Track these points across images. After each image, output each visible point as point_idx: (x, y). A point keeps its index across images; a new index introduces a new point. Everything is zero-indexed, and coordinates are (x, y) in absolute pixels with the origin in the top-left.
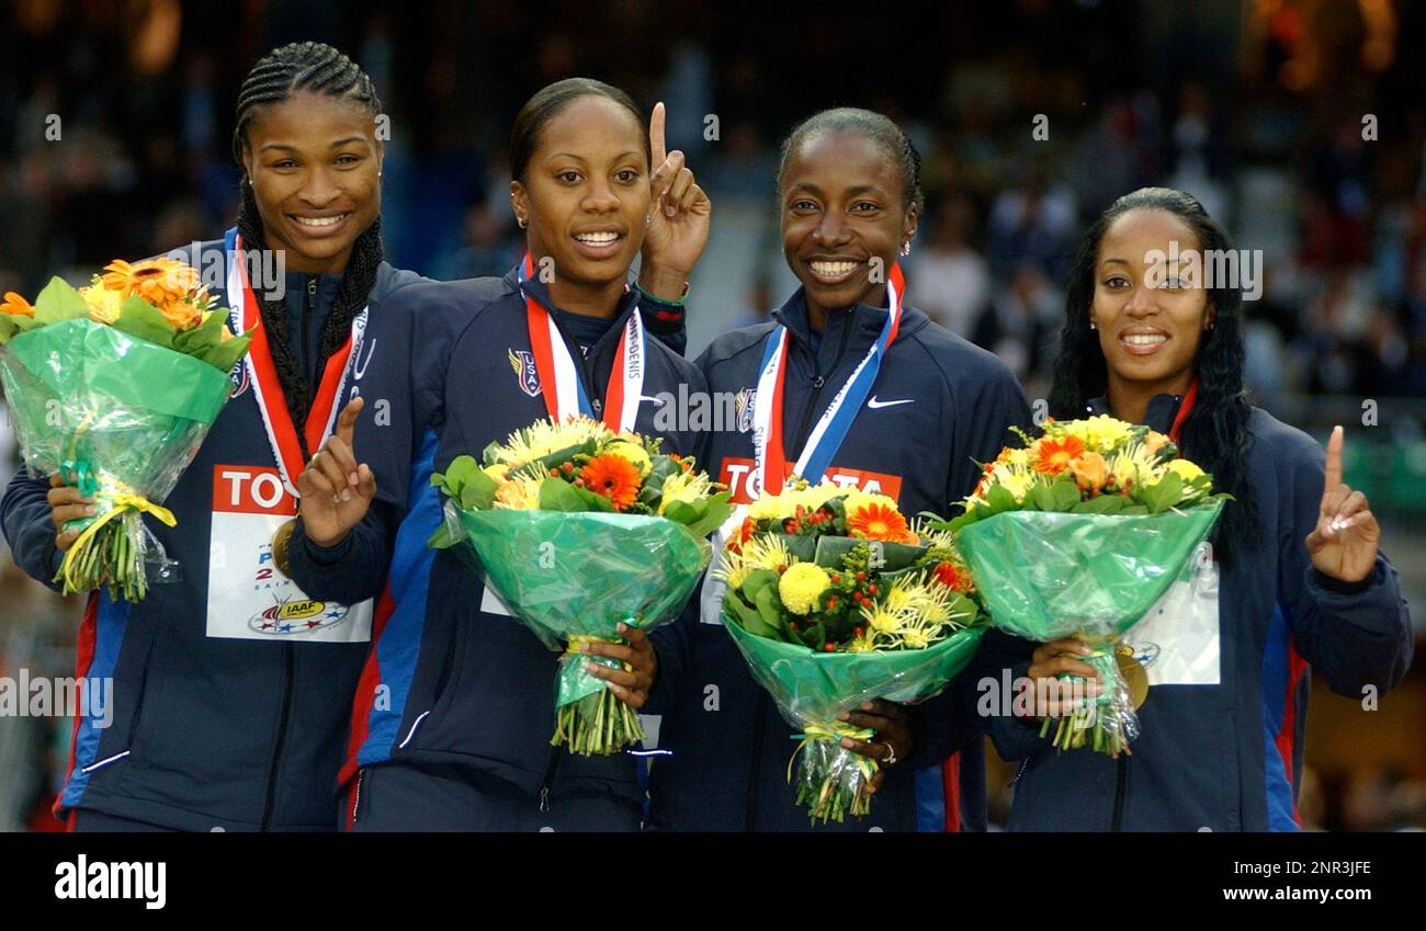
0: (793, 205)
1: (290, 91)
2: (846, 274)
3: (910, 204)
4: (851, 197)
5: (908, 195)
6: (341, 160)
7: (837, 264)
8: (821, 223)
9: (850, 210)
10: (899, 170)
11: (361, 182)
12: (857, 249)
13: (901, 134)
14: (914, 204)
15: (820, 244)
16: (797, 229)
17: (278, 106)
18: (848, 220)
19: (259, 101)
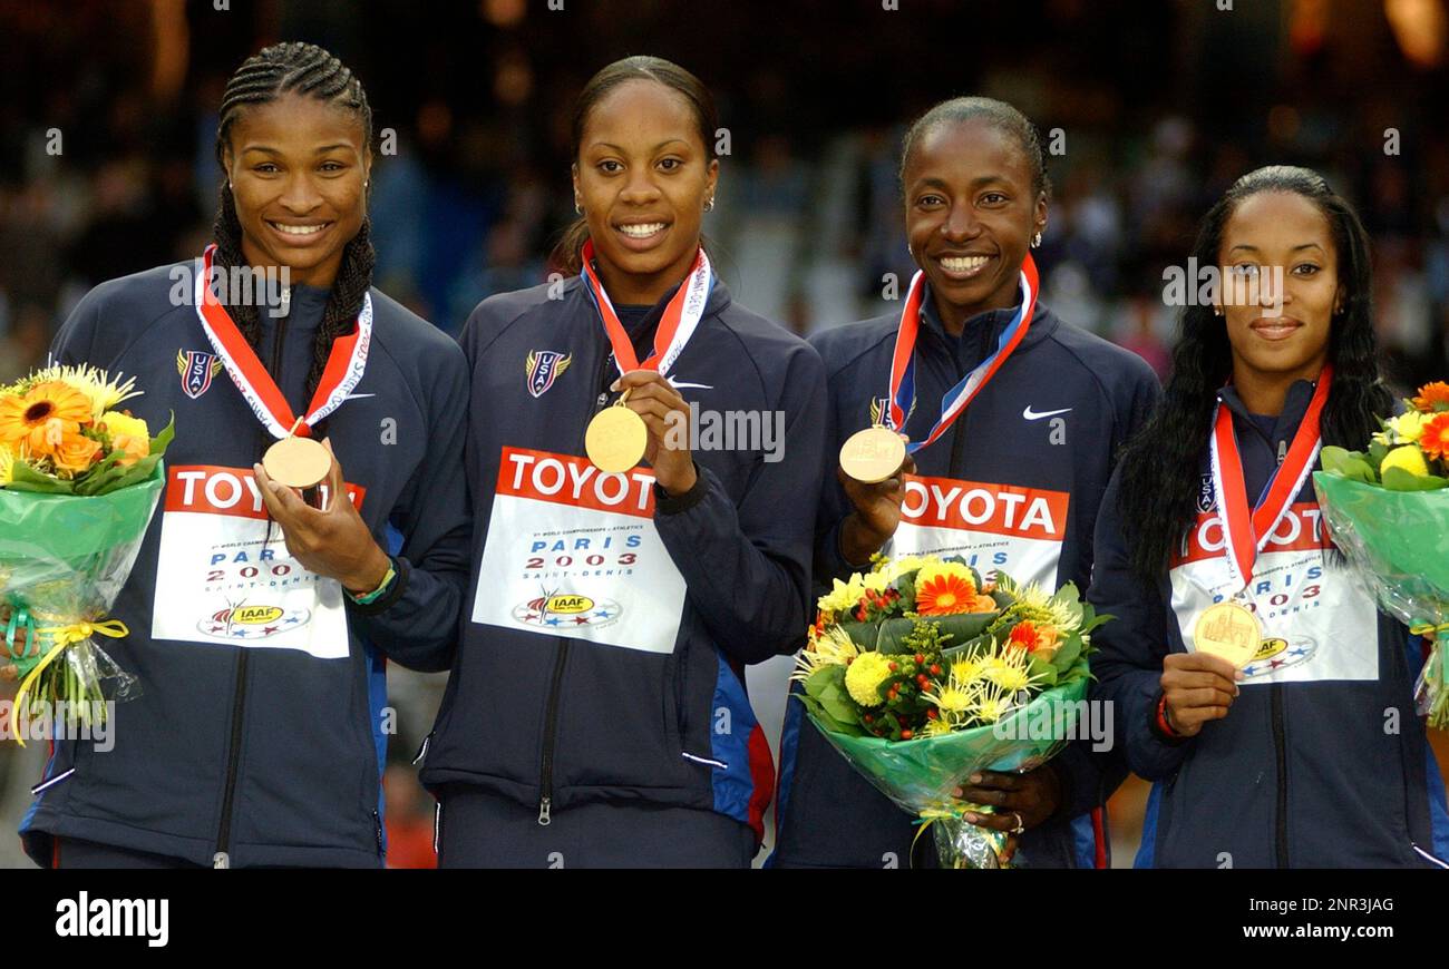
0: (918, 201)
1: (277, 93)
2: (977, 269)
3: (1039, 192)
4: (980, 188)
5: (1037, 184)
6: (325, 167)
7: (968, 260)
8: (948, 217)
9: (978, 203)
10: (1026, 158)
11: (345, 192)
12: (988, 243)
13: (1025, 120)
14: (1043, 193)
15: (949, 239)
16: (924, 226)
17: (263, 108)
18: (977, 213)
19: (245, 101)
